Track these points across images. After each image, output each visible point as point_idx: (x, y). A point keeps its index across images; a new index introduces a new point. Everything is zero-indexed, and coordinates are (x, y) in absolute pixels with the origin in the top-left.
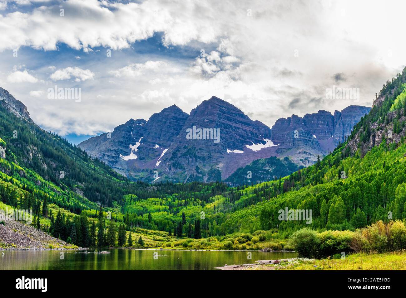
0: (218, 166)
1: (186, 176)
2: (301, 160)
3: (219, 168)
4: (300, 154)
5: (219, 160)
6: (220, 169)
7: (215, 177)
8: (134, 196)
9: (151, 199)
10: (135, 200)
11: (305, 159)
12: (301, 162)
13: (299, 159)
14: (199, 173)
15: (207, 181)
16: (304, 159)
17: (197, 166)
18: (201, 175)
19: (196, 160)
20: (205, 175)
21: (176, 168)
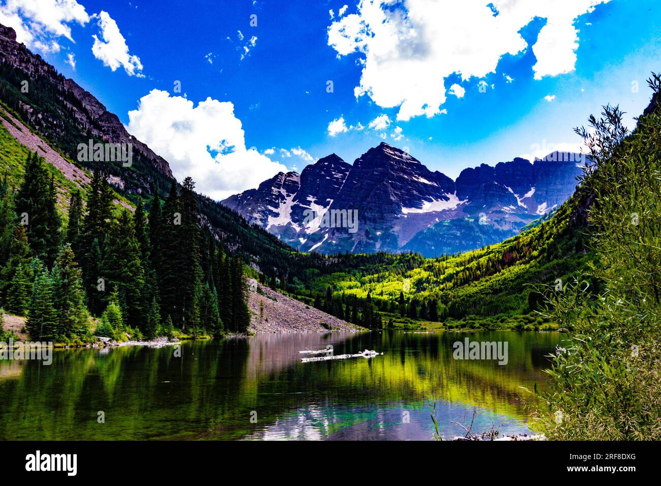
0: (393, 229)
1: (353, 242)
2: (495, 221)
3: (393, 231)
4: (494, 214)
5: (393, 222)
6: (396, 234)
7: (389, 243)
8: (316, 271)
9: (336, 274)
10: (318, 275)
11: (501, 220)
12: (496, 223)
13: (494, 219)
14: (370, 239)
15: (380, 248)
16: (499, 219)
17: (367, 230)
18: (372, 241)
19: (365, 223)
20: (377, 241)
21: (341, 233)
